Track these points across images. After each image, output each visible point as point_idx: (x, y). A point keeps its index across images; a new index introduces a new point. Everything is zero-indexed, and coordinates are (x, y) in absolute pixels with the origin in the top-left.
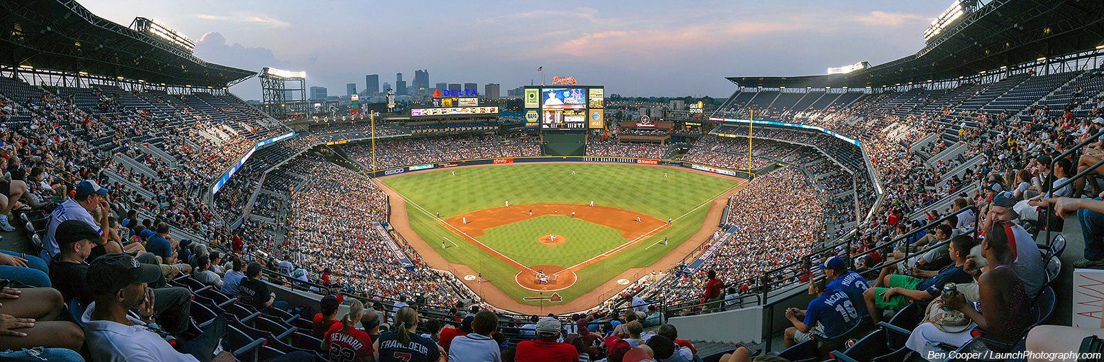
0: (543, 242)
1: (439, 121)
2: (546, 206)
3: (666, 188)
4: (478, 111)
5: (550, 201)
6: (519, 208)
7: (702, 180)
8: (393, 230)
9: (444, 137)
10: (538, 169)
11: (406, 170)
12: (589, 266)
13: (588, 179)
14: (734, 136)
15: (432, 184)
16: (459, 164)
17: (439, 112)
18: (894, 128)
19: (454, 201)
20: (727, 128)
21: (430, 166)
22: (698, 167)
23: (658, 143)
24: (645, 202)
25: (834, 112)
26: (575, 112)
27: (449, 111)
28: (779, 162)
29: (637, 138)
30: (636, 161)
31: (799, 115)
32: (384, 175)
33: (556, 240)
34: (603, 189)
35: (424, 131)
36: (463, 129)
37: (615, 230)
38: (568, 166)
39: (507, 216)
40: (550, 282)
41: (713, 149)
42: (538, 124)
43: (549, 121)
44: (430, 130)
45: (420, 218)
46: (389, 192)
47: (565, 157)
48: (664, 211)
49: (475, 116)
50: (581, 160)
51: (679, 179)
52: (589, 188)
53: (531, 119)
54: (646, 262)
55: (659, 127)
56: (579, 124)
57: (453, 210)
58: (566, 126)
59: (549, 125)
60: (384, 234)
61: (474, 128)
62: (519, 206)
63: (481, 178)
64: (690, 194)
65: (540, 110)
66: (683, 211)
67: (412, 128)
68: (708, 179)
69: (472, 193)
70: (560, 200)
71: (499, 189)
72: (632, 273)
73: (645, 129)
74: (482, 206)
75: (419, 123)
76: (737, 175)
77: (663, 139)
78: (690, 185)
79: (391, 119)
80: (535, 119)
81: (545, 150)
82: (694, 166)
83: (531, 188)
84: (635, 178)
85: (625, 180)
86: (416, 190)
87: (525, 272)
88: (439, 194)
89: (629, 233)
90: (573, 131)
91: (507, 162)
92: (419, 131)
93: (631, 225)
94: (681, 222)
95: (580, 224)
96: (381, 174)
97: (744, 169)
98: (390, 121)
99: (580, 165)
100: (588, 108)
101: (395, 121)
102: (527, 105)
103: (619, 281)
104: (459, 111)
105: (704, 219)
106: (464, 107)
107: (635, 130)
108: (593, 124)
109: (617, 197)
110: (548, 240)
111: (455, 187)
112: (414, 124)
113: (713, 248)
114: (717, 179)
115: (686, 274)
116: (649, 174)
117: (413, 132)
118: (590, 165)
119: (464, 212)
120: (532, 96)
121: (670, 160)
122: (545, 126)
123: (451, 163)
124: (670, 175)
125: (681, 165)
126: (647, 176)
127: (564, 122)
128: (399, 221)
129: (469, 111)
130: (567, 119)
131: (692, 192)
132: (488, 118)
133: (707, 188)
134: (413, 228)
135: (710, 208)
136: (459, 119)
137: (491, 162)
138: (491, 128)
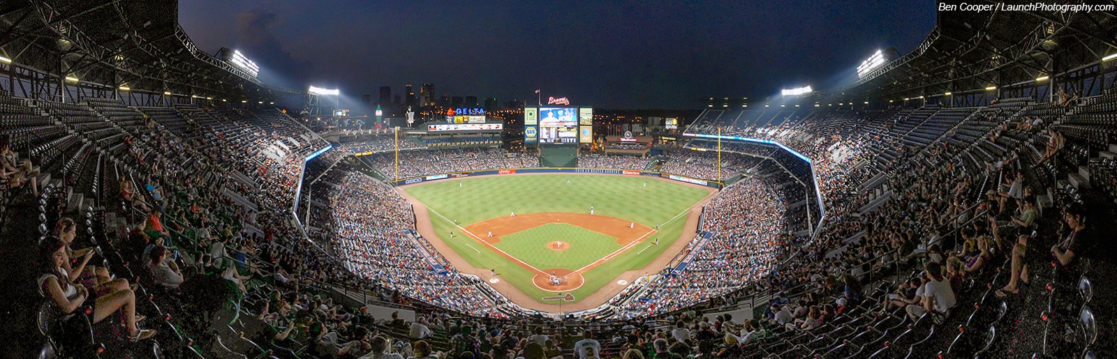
0: (552, 248)
1: (451, 136)
2: (550, 215)
3: (648, 198)
4: (485, 127)
5: (552, 210)
6: (525, 216)
7: (679, 189)
8: (421, 237)
9: (456, 150)
10: (538, 180)
11: (424, 180)
12: (592, 268)
13: (582, 189)
14: (705, 150)
15: (449, 193)
16: (469, 174)
17: (452, 128)
18: (837, 148)
19: (469, 210)
20: (698, 143)
21: (444, 176)
22: (674, 177)
23: (639, 156)
24: (633, 211)
25: (788, 128)
26: (568, 128)
27: (461, 127)
28: (744, 173)
29: (622, 151)
30: (621, 172)
31: (759, 131)
32: (405, 184)
33: (562, 246)
34: (596, 199)
35: (439, 144)
36: (472, 143)
37: (611, 237)
38: (563, 176)
39: (518, 224)
40: (561, 283)
41: (687, 161)
42: (536, 139)
43: (545, 136)
44: (444, 144)
45: (443, 226)
46: (412, 201)
47: (560, 169)
48: (649, 219)
49: (483, 132)
50: (574, 171)
51: (658, 188)
52: (585, 198)
53: (530, 135)
54: (639, 266)
55: (640, 141)
56: (571, 140)
57: (470, 219)
58: (560, 141)
59: (546, 140)
60: (415, 241)
61: (482, 142)
62: (526, 215)
63: (489, 188)
64: (671, 203)
65: (537, 127)
66: (666, 219)
67: (428, 141)
68: (683, 188)
69: (484, 203)
70: (559, 209)
71: (506, 199)
72: (630, 274)
73: (628, 144)
74: (494, 215)
75: (434, 137)
76: (709, 185)
77: (644, 153)
78: (669, 194)
79: (410, 133)
80: (534, 135)
81: (543, 162)
82: (671, 177)
83: (533, 197)
84: (622, 188)
85: (615, 191)
86: (435, 198)
87: (540, 275)
88: (455, 203)
89: (622, 240)
90: (566, 145)
91: (511, 172)
92: (434, 145)
93: (624, 232)
94: (665, 228)
95: (580, 232)
96: (402, 183)
97: (715, 179)
98: (409, 134)
99: (572, 176)
100: (579, 125)
101: (414, 135)
102: (527, 122)
103: (620, 282)
104: (469, 127)
105: (683, 226)
106: (473, 124)
107: (620, 144)
108: (584, 139)
109: (609, 206)
110: (555, 246)
111: (468, 197)
112: (430, 138)
113: (693, 252)
114: (691, 189)
115: (673, 275)
116: (634, 184)
117: (430, 145)
118: (582, 176)
119: (480, 219)
120: (531, 114)
121: (650, 171)
122: (542, 141)
123: (463, 174)
124: (650, 185)
125: (660, 175)
126: (632, 186)
127: (558, 137)
128: (424, 229)
129: (477, 127)
130: (561, 135)
131: (672, 201)
132: (493, 134)
133: (684, 197)
134: (438, 236)
135: (688, 216)
136: (468, 134)
137: (497, 172)
138: (496, 142)
